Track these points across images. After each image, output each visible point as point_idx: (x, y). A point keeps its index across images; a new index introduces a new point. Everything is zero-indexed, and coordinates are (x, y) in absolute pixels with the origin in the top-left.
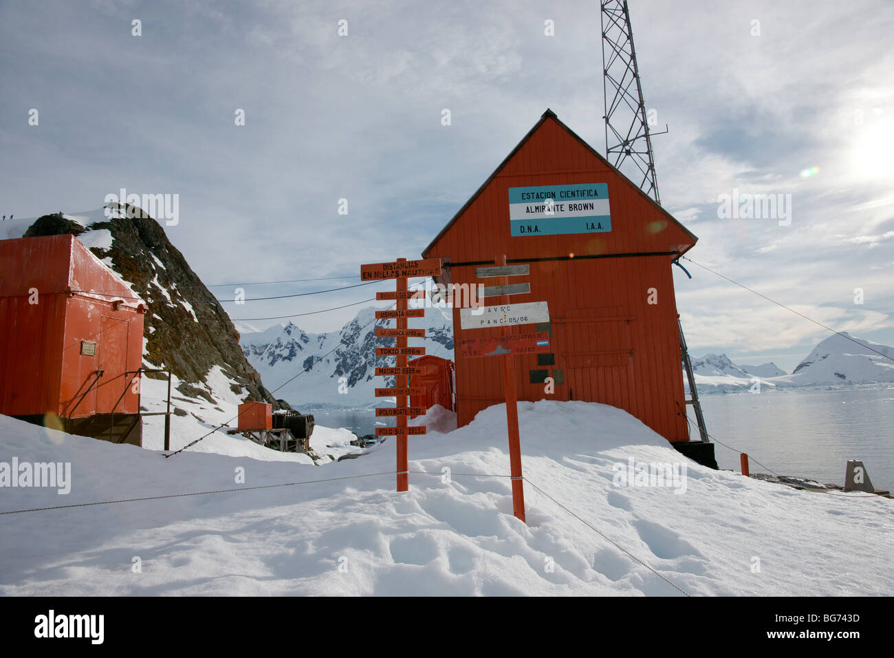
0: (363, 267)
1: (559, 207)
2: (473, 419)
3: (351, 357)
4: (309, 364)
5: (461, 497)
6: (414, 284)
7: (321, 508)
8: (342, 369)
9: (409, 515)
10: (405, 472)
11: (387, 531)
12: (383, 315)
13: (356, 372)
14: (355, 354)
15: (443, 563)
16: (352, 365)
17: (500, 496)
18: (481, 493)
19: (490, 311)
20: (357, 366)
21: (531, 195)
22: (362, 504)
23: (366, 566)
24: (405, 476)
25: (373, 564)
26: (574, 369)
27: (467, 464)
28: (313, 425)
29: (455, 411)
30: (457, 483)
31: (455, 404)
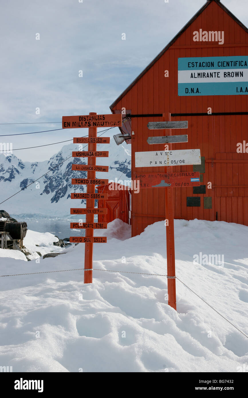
0: (64, 118)
1: (216, 74)
2: (143, 231)
3: (56, 180)
4: (24, 184)
5: (131, 290)
6: (101, 132)
7: (28, 294)
8: (49, 189)
9: (91, 301)
10: (90, 270)
11: (75, 312)
12: (77, 154)
13: (60, 191)
14: (59, 178)
15: (114, 338)
16: (56, 187)
17: (159, 290)
18: (145, 287)
19: (157, 154)
20: (61, 187)
21: (195, 64)
22: (58, 292)
23: (58, 338)
24: (90, 272)
25: (63, 336)
26: (220, 197)
27: (136, 265)
28: (26, 230)
29: (131, 224)
30: (128, 279)
31: (131, 219)
